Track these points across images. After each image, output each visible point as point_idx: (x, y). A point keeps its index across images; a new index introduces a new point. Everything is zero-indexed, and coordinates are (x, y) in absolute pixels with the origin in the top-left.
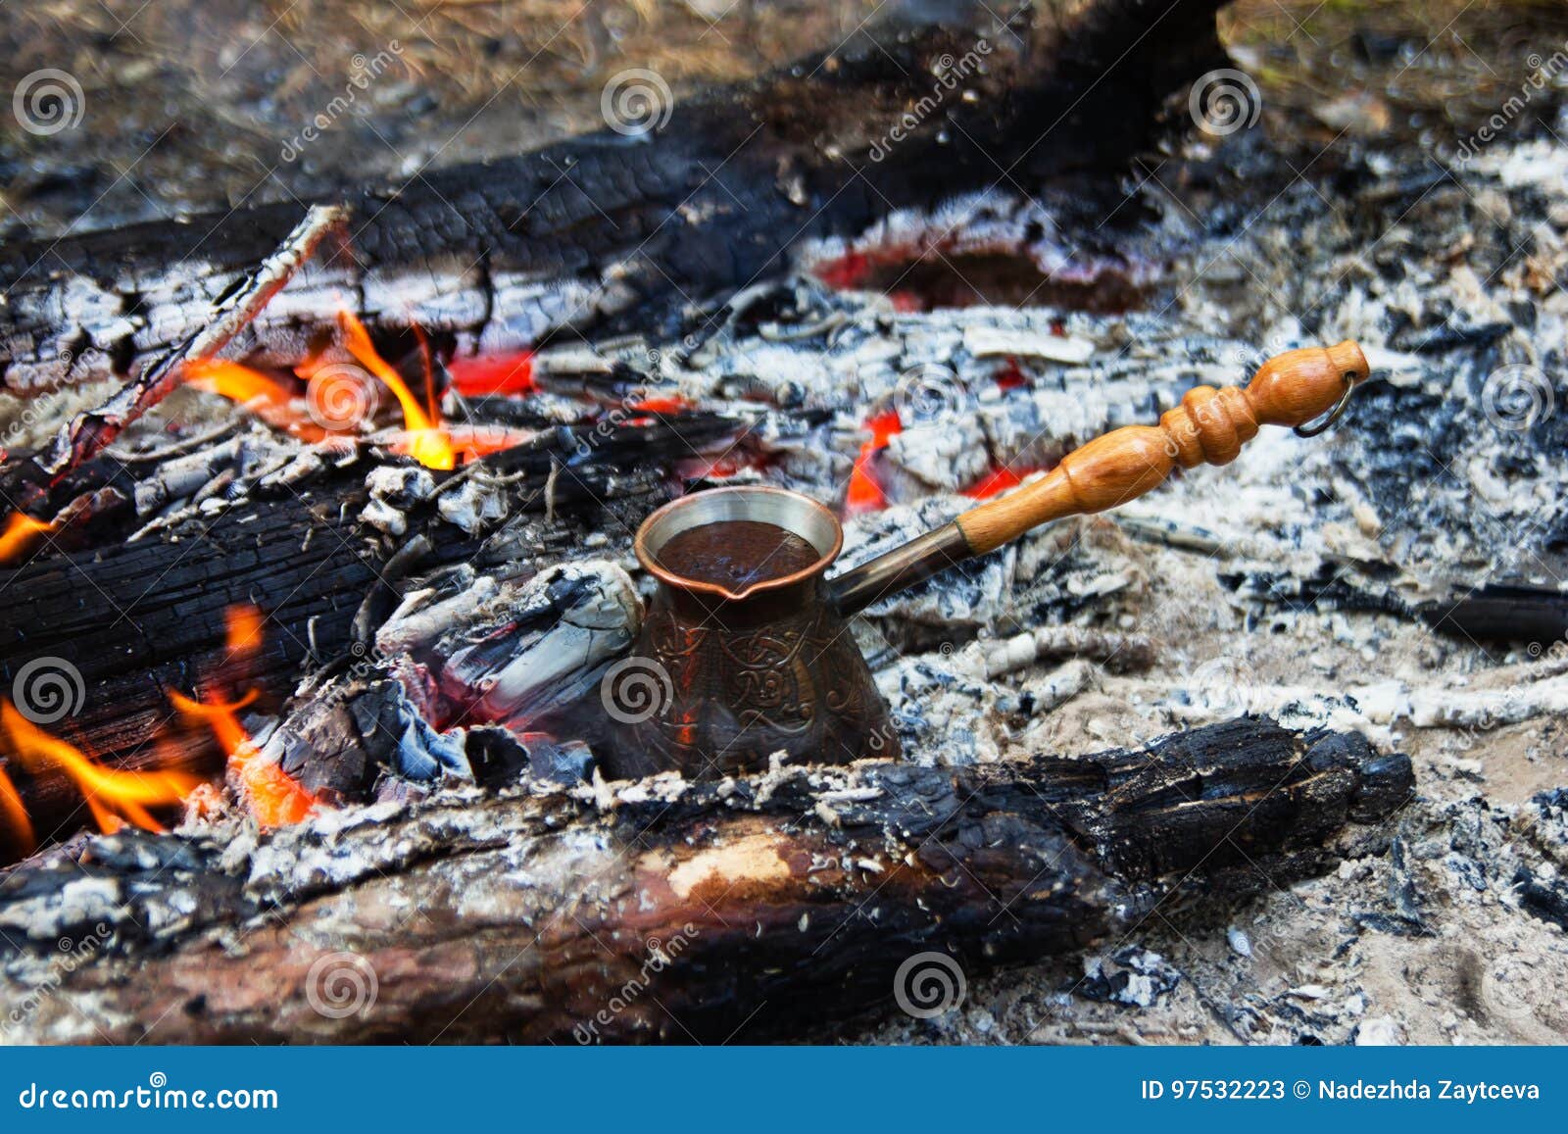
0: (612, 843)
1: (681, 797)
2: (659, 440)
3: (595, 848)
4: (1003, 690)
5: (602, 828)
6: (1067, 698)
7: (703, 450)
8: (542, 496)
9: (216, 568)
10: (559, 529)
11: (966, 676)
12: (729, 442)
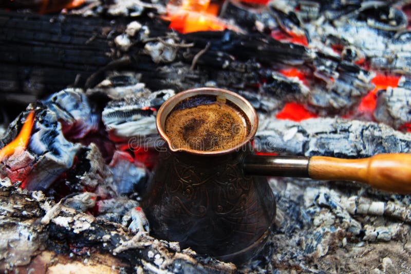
0: (35, 240)
1: (82, 233)
2: (264, 51)
3: (27, 238)
4: (354, 222)
5: (34, 230)
6: (382, 241)
7: (286, 62)
8: (192, 58)
9: (55, 39)
10: (195, 74)
11: (342, 209)
12: (299, 62)
